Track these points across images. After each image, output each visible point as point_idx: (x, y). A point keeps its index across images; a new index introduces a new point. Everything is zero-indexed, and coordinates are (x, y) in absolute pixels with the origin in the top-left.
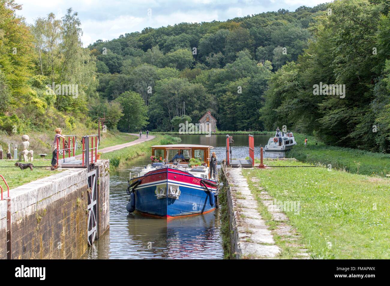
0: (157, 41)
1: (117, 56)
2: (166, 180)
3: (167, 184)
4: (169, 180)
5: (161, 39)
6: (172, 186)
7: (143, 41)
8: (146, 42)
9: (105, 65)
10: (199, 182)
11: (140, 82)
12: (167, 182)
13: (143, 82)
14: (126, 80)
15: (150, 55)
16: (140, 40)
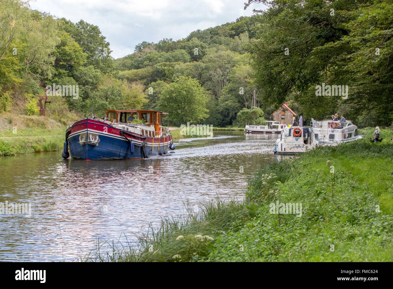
0: (250, 29)
1: (201, 44)
2: (86, 129)
3: (87, 133)
4: (89, 129)
5: (254, 27)
6: (92, 134)
7: (235, 29)
8: (238, 31)
9: (186, 53)
10: (118, 132)
11: (215, 70)
12: (87, 131)
13: (218, 70)
14: (203, 68)
15: (238, 42)
16: (232, 29)
